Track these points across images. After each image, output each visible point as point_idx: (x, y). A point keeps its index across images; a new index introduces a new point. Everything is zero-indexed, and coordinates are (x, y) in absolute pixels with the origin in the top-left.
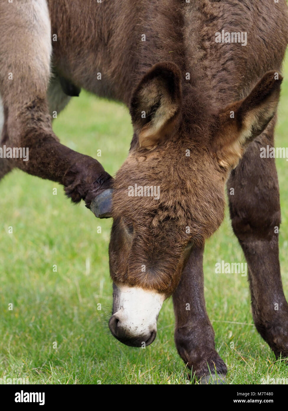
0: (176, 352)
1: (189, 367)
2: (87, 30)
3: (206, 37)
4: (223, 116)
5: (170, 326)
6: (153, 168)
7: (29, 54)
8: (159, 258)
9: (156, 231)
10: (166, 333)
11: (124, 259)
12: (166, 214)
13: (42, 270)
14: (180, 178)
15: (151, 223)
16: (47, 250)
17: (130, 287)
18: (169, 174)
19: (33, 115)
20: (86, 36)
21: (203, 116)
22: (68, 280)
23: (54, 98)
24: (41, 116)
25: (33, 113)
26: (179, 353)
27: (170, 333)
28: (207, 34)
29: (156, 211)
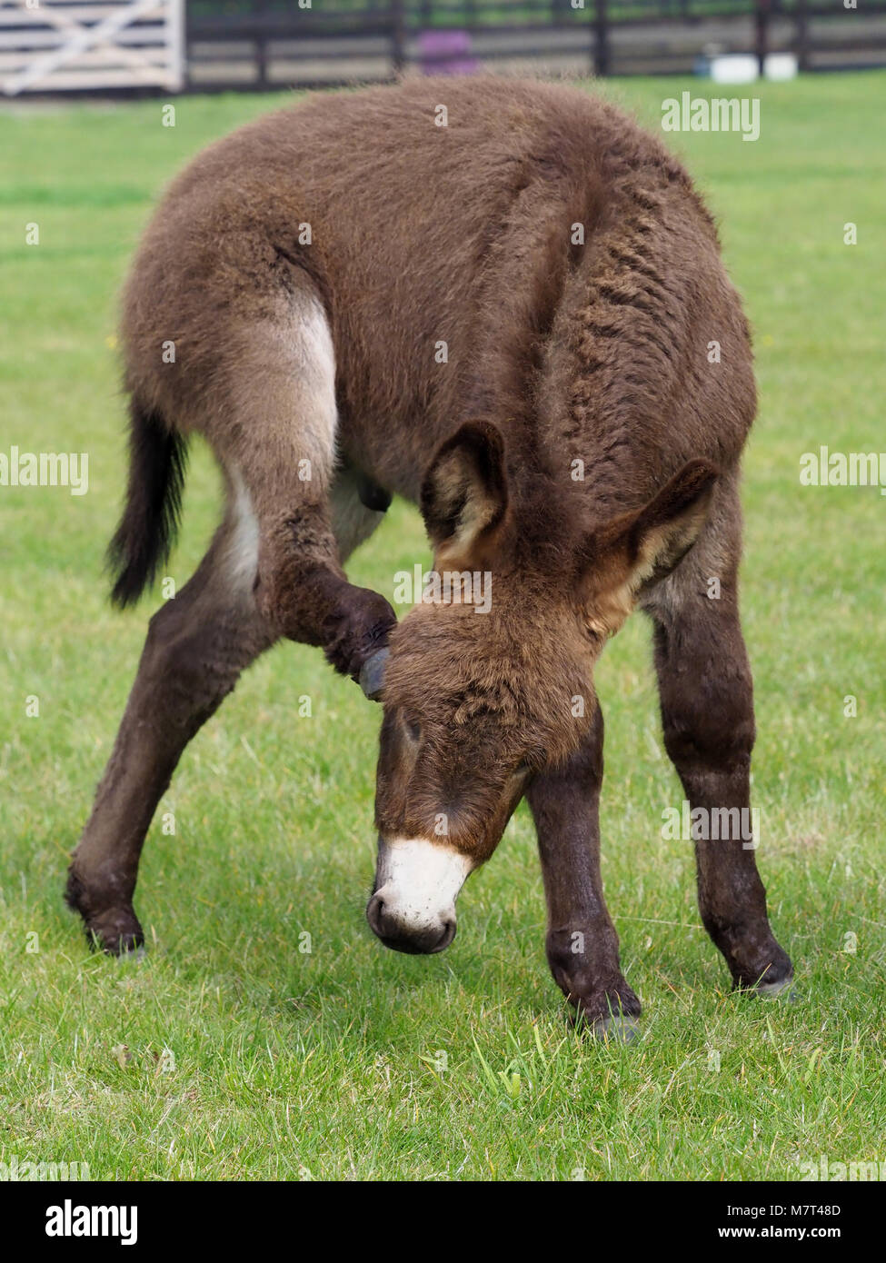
0: (550, 973)
1: (573, 1003)
2: (395, 387)
3: (580, 399)
4: (603, 537)
5: (538, 926)
6: (463, 618)
7: (293, 422)
8: (465, 786)
9: (460, 734)
10: (532, 939)
11: (401, 787)
12: (481, 701)
13: (307, 820)
14: (511, 639)
15: (452, 717)
16: (317, 784)
17: (408, 839)
18: (492, 631)
19: (296, 534)
20: (394, 397)
21: (563, 530)
22: (355, 838)
23: (350, 516)
24: (312, 535)
25: (298, 530)
26: (554, 975)
27: (538, 937)
28: (583, 394)
29: (462, 696)
